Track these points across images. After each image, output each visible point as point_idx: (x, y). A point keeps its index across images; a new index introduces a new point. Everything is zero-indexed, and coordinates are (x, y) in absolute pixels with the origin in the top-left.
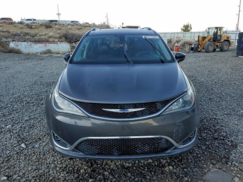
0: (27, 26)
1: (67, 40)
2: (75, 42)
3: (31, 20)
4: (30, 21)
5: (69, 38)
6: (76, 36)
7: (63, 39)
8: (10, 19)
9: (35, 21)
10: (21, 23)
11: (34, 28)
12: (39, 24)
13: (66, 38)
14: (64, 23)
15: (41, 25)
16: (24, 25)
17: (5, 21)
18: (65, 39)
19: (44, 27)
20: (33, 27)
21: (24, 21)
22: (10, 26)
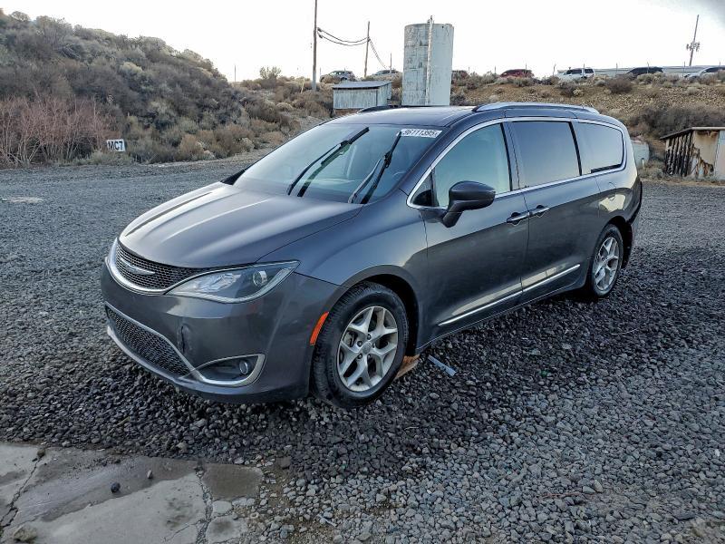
0: (562, 88)
1: (655, 131)
2: (671, 138)
3: (578, 71)
4: (577, 76)
5: (662, 125)
6: (691, 118)
7: (643, 126)
8: (527, 73)
9: (589, 75)
10: (550, 82)
11: (578, 95)
12: (597, 83)
13: (653, 125)
14: (681, 76)
15: (601, 85)
16: (556, 86)
17: (513, 78)
18: (647, 128)
19: (607, 91)
20: (575, 92)
21: (561, 76)
22: (520, 90)
